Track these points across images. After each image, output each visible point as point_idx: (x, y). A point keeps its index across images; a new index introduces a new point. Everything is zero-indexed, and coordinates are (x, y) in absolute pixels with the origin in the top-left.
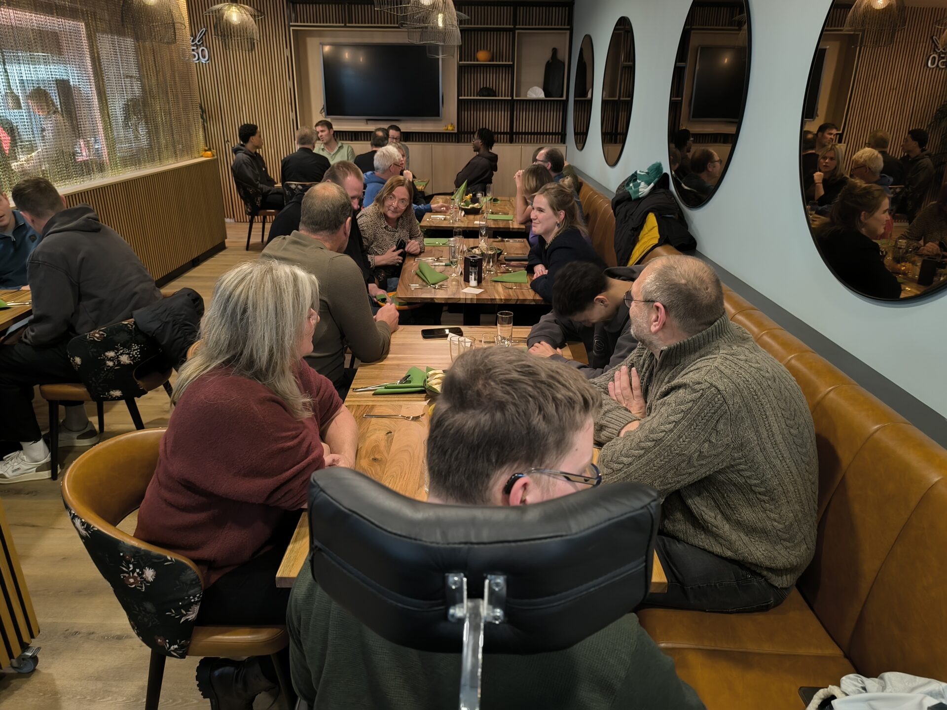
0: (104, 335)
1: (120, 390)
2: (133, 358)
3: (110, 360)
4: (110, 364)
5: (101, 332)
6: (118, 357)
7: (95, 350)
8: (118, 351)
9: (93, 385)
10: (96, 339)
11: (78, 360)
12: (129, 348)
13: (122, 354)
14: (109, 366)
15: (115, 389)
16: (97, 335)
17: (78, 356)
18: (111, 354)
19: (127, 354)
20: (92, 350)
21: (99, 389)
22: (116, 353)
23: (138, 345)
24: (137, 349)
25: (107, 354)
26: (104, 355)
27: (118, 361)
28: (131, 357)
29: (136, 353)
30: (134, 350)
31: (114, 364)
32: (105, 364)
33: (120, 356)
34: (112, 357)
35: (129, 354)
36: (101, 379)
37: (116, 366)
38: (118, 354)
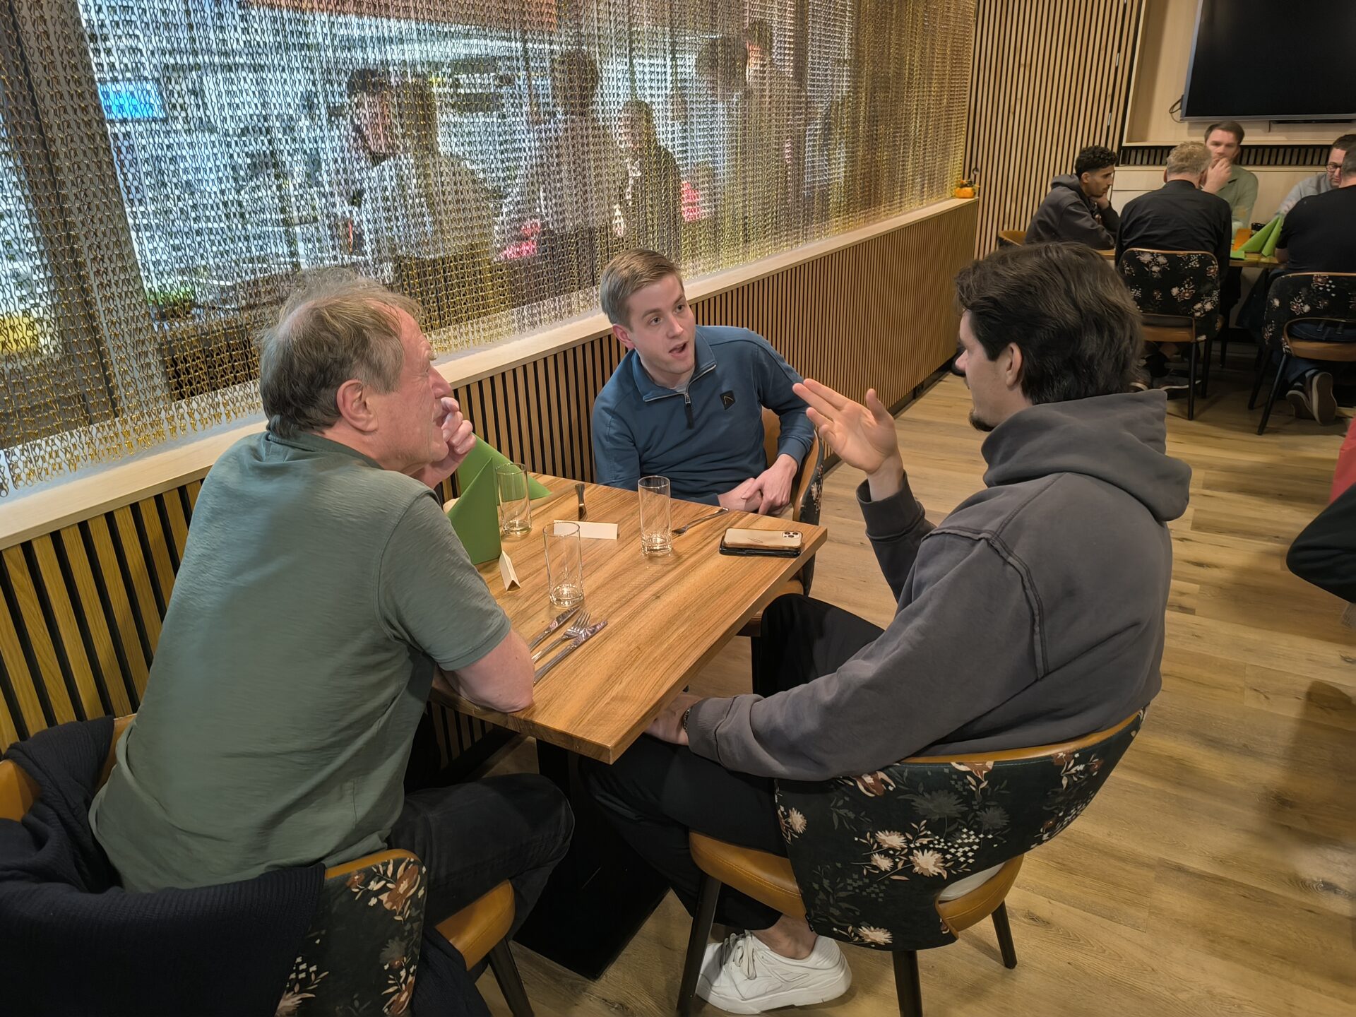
0: (887, 785)
1: (889, 929)
3: (885, 853)
4: (884, 863)
5: (882, 776)
6: (910, 852)
7: (851, 815)
8: (916, 835)
9: (822, 896)
10: (861, 787)
12: (949, 837)
13: (923, 848)
14: (876, 868)
15: (876, 924)
18: (894, 840)
19: (939, 851)
20: (842, 812)
22: (908, 842)
23: (977, 835)
24: (970, 845)
25: (881, 836)
26: (873, 836)
27: (908, 862)
28: (946, 861)
29: (965, 853)
30: (961, 846)
31: (894, 866)
32: (869, 859)
33: (915, 851)
34: (895, 850)
35: (944, 852)
36: (845, 890)
37: (897, 873)
38: (912, 846)
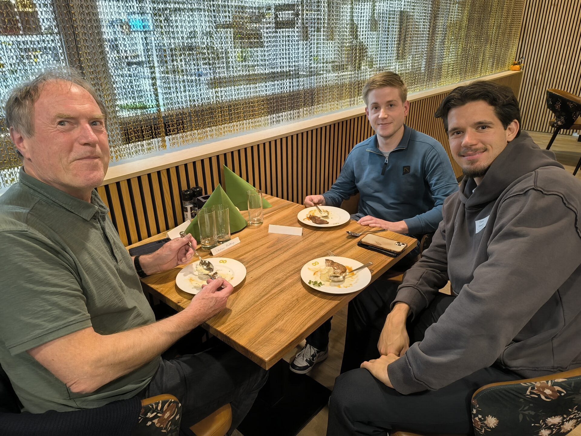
0: (560, 392)
5: (557, 388)
6: (562, 424)
7: (533, 413)
8: (569, 415)
10: (543, 397)
16: (548, 392)
17: (494, 416)
18: (556, 420)
20: (527, 413)
22: (564, 418)
26: (544, 421)
27: (559, 429)
33: (565, 423)
34: (554, 425)
38: (565, 420)
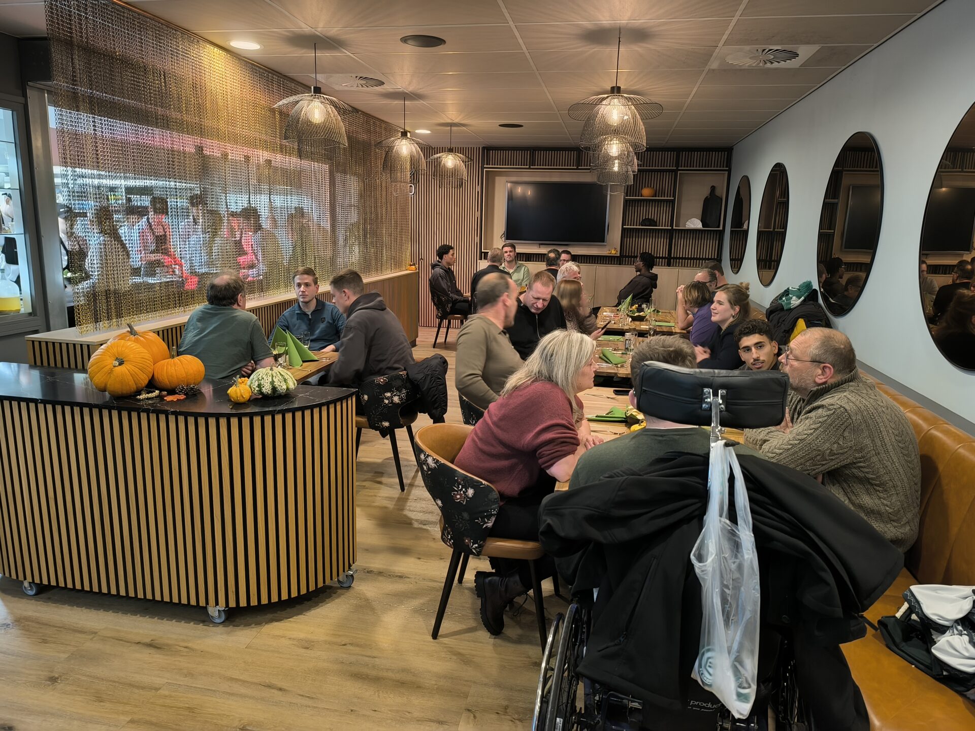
1: (389, 422)
2: (401, 399)
3: (387, 399)
4: (386, 401)
5: (385, 379)
6: (392, 397)
7: (379, 391)
8: (393, 392)
9: (373, 416)
10: (381, 383)
11: (366, 397)
12: (400, 392)
13: (395, 395)
14: (385, 403)
15: (386, 421)
16: (382, 380)
17: (366, 395)
18: (388, 394)
19: (398, 396)
20: (377, 391)
21: (376, 419)
22: (391, 394)
23: (406, 390)
24: (404, 393)
25: (386, 394)
26: (384, 395)
27: (392, 400)
28: (400, 398)
29: (404, 395)
30: (403, 393)
31: (389, 402)
32: (383, 401)
34: (388, 397)
35: (399, 396)
36: (378, 412)
37: (390, 404)
